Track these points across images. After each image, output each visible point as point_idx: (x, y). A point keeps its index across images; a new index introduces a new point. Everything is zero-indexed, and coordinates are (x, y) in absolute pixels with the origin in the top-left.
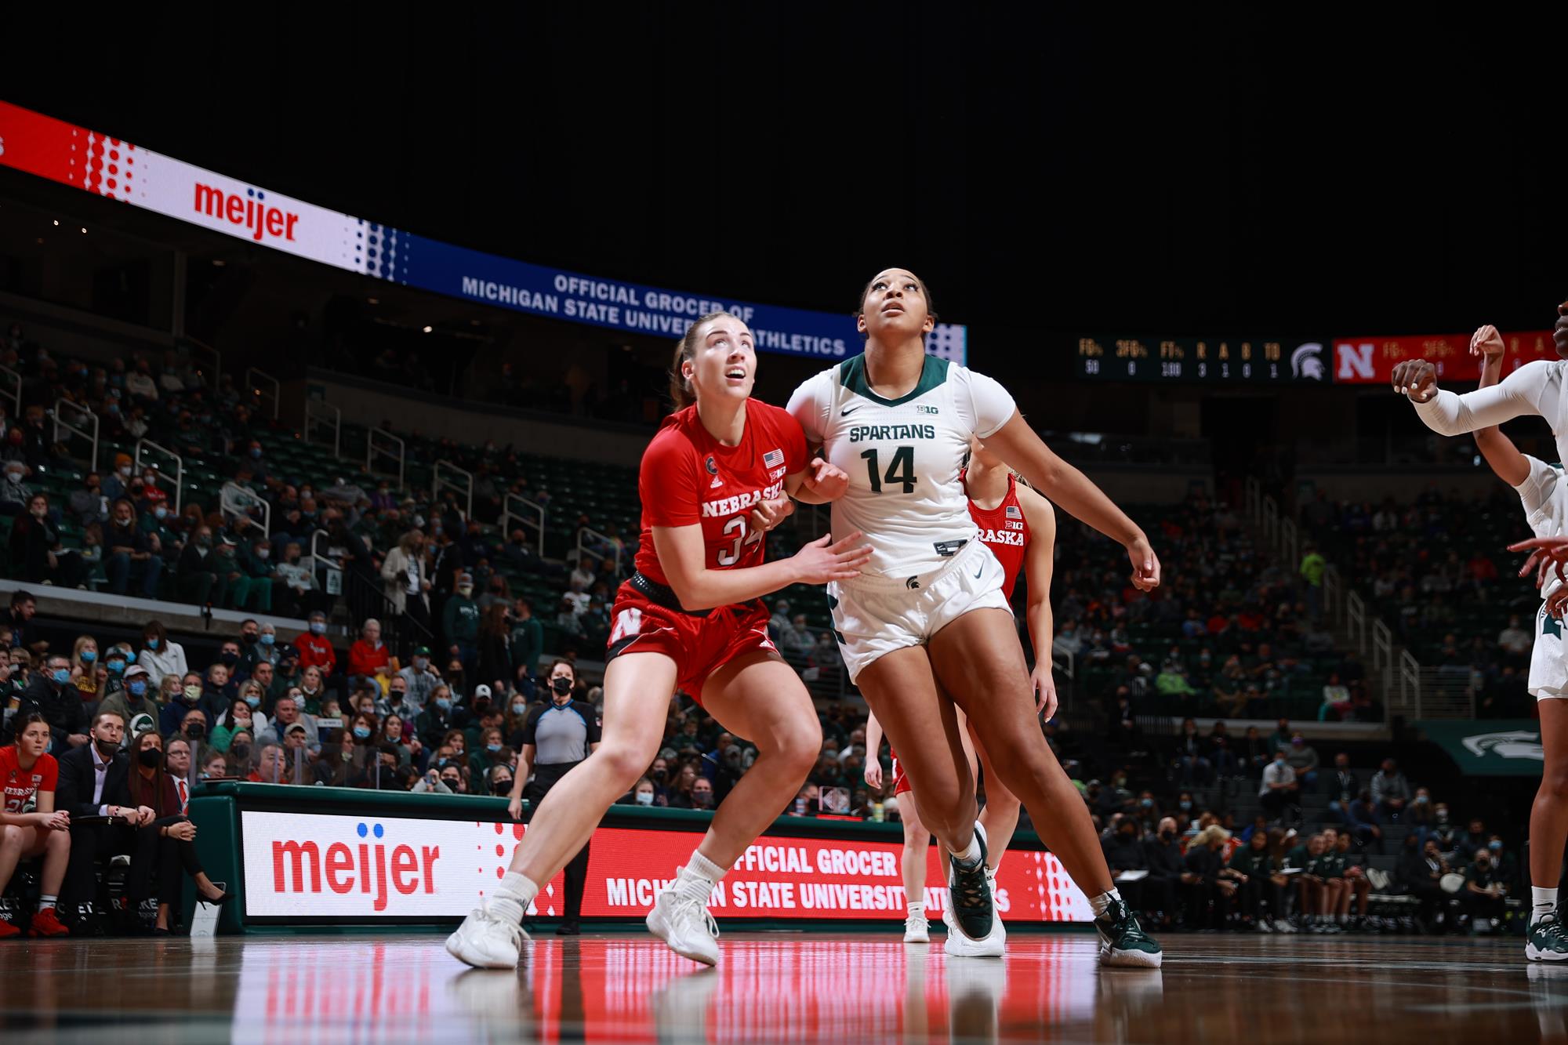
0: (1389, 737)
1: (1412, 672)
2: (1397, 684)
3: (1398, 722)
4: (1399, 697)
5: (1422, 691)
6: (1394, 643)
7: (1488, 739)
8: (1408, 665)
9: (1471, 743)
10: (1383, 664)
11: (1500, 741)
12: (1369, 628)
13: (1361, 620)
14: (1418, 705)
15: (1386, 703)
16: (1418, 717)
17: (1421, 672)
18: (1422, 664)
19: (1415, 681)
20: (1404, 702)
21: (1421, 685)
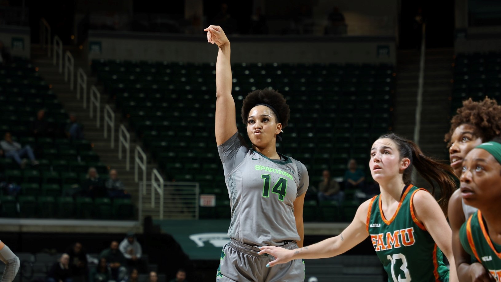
0: (141, 230)
1: (159, 185)
2: (149, 193)
3: (148, 221)
4: (150, 203)
5: (165, 199)
6: (149, 162)
7: (206, 236)
8: (157, 180)
9: (195, 238)
10: (141, 179)
11: (214, 238)
12: (132, 151)
13: (127, 145)
14: (161, 208)
15: (140, 206)
16: (161, 217)
17: (165, 186)
18: (165, 180)
19: (160, 191)
20: (153, 205)
21: (164, 194)
